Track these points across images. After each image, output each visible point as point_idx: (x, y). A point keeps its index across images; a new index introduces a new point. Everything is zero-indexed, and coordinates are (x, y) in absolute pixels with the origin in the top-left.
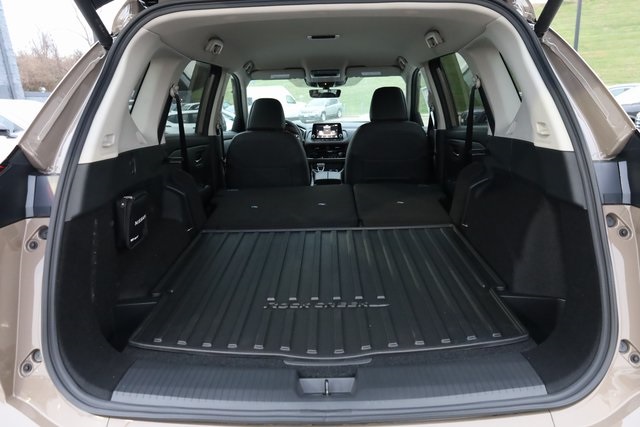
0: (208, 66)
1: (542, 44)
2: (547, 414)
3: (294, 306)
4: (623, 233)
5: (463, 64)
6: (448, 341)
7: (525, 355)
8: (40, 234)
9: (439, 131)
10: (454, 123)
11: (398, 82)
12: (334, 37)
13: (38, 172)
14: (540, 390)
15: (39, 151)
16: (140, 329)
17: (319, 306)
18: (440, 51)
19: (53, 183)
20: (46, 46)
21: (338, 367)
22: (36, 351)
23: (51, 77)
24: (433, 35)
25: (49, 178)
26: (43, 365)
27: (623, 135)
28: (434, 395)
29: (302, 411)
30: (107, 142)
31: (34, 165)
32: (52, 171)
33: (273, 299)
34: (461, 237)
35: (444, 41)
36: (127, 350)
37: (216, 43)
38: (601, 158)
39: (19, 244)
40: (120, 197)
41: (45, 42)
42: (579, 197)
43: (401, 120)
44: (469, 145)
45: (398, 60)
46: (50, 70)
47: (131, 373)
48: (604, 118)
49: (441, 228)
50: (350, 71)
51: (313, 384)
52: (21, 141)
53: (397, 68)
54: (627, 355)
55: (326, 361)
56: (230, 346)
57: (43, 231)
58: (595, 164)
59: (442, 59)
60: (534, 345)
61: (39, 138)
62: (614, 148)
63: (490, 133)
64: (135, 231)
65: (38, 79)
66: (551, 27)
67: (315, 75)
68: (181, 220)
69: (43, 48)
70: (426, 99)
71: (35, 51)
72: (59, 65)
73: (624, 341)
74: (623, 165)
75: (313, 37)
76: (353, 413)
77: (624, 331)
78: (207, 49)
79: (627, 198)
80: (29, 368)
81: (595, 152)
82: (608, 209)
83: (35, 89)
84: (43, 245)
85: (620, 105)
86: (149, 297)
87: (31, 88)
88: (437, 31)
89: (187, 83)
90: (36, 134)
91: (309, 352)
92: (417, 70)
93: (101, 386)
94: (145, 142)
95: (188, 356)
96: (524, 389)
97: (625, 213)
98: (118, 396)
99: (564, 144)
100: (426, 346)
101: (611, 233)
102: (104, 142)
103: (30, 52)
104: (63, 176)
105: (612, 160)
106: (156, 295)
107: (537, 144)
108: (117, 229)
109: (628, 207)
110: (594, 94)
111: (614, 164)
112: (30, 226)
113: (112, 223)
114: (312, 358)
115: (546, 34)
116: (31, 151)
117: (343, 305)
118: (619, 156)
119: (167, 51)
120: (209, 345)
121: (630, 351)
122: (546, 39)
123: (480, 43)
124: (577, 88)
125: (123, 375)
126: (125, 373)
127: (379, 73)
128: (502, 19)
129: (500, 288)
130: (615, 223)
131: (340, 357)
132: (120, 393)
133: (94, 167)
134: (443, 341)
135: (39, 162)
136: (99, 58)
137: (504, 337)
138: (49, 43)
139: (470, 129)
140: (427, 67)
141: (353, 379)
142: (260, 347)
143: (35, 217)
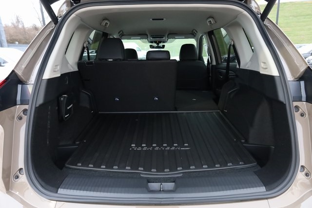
0: (101, 33)
1: (264, 25)
2: (265, 201)
3: (145, 149)
4: (302, 115)
5: (223, 32)
6: (219, 166)
7: (255, 173)
8: (23, 113)
9: (212, 66)
10: (220, 62)
11: (192, 41)
12: (163, 19)
13: (22, 83)
14: (263, 189)
15: (24, 73)
16: (70, 159)
17: (157, 148)
18: (214, 27)
19: (30, 88)
20: (18, 21)
21: (166, 178)
22: (21, 169)
23: (21, 37)
24: (211, 20)
25: (28, 86)
26: (24, 176)
27: (302, 69)
28: (213, 191)
29: (150, 198)
30: (56, 69)
31: (21, 80)
32: (30, 83)
33: (134, 145)
34: (224, 116)
35: (216, 22)
36: (64, 169)
37: (107, 21)
38: (292, 79)
39: (13, 118)
40: (61, 96)
41: (18, 20)
42: (281, 98)
43: (194, 60)
44: (227, 73)
45: (193, 31)
46: (20, 33)
47: (67, 180)
48: (293, 61)
49: (214, 112)
50: (170, 36)
51: (155, 186)
52: (15, 68)
53: (192, 35)
54: (304, 173)
55: (161, 175)
56: (114, 167)
57: (25, 111)
58: (289, 82)
59: (214, 31)
60: (259, 168)
61: (23, 67)
62: (298, 75)
63: (238, 67)
64: (68, 112)
65: (14, 37)
66: (268, 17)
67: (153, 38)
68: (88, 106)
69: (17, 23)
70: (206, 50)
71: (12, 23)
72: (24, 31)
73: (302, 166)
74: (302, 83)
75: (153, 20)
76: (175, 199)
77: (302, 161)
78: (102, 24)
79: (304, 98)
80: (17, 177)
81: (289, 77)
82: (295, 104)
83: (13, 43)
84: (25, 118)
85: (301, 54)
86: (74, 144)
87: (11, 42)
88: (213, 18)
89: (91, 42)
90: (22, 65)
91: (152, 170)
92: (202, 36)
93: (53, 186)
94: (72, 69)
96: (255, 189)
97: (303, 106)
98: (61, 191)
99: (275, 72)
101: (297, 115)
102: (54, 69)
103: (10, 25)
104: (35, 85)
105: (297, 80)
106: (78, 143)
107: (261, 72)
108: (59, 111)
109: (305, 103)
110: (289, 48)
111: (298, 82)
112: (19, 109)
113: (57, 108)
114: (154, 173)
115: (266, 20)
116: (19, 73)
117: (168, 148)
118: (301, 79)
119: (83, 26)
120: (104, 167)
121: (305, 171)
122: (266, 22)
123: (234, 23)
124: (281, 46)
126: (64, 180)
128: (245, 13)
129: (243, 141)
130: (298, 110)
131: (167, 173)
132: (62, 190)
133: (50, 81)
134: (216, 166)
135: (23, 78)
136: (51, 28)
137: (245, 164)
139: (228, 64)
140: (207, 34)
141: (174, 183)
142: (129, 168)
143: (21, 104)
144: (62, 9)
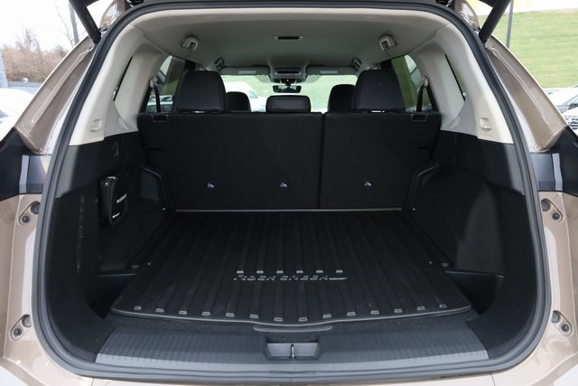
0: (183, 62)
1: (486, 49)
2: (489, 377)
3: (262, 279)
4: (556, 216)
5: (410, 63)
6: (400, 311)
7: (469, 324)
8: (32, 209)
12: (297, 38)
13: (31, 152)
14: (482, 355)
15: (33, 133)
16: (121, 298)
17: (285, 278)
18: (392, 54)
19: (45, 163)
20: (29, 40)
21: (301, 333)
22: (26, 317)
23: (33, 69)
24: (387, 39)
25: (41, 157)
26: (32, 329)
27: (556, 130)
29: (271, 372)
30: (95, 127)
31: (29, 147)
32: (45, 152)
33: (242, 272)
35: (396, 44)
36: (109, 317)
37: (192, 40)
38: (537, 150)
39: (13, 218)
40: (104, 177)
41: (28, 37)
42: (517, 184)
45: (353, 60)
46: (32, 62)
47: (114, 337)
48: (539, 115)
50: (311, 69)
51: (280, 348)
52: (17, 124)
53: (350, 67)
54: (558, 325)
55: (291, 329)
56: (204, 313)
57: (35, 206)
58: (532, 155)
59: (393, 61)
60: (476, 315)
61: (33, 122)
62: (548, 142)
64: (118, 208)
65: (21, 70)
66: (493, 34)
67: (279, 73)
68: (157, 200)
69: (26, 42)
71: (19, 44)
72: (40, 58)
73: (555, 312)
74: (556, 157)
75: (280, 38)
76: (317, 374)
77: (556, 303)
78: (184, 46)
79: (559, 185)
80: (19, 332)
81: (532, 145)
82: (543, 195)
83: (18, 80)
84: (35, 219)
86: (128, 269)
87: (15, 78)
88: (390, 36)
89: (163, 79)
90: (31, 118)
91: (276, 319)
93: (87, 349)
94: (126, 128)
95: (164, 323)
96: (468, 354)
97: (558, 199)
98: (102, 358)
99: (505, 137)
100: (381, 315)
101: (546, 216)
102: (92, 127)
103: (13, 46)
104: (55, 156)
105: (546, 153)
106: (135, 267)
107: (480, 137)
108: (101, 205)
109: (560, 194)
110: (531, 93)
111: (548, 155)
112: (23, 201)
113: (97, 201)
114: (278, 325)
115: (488, 40)
116: (25, 133)
117: (306, 278)
118: (553, 149)
119: (148, 47)
120: (185, 313)
121: (561, 320)
122: (489, 44)
123: (430, 47)
124: (516, 88)
125: (106, 339)
126: (108, 337)
127: (336, 72)
128: (451, 26)
129: (445, 265)
130: (549, 207)
131: (303, 325)
132: (104, 356)
133: (83, 149)
134: (396, 311)
135: (33, 143)
136: (88, 51)
137: (449, 308)
138: (32, 38)
141: (316, 344)
142: (232, 315)
143: (28, 193)
144: (109, 14)
